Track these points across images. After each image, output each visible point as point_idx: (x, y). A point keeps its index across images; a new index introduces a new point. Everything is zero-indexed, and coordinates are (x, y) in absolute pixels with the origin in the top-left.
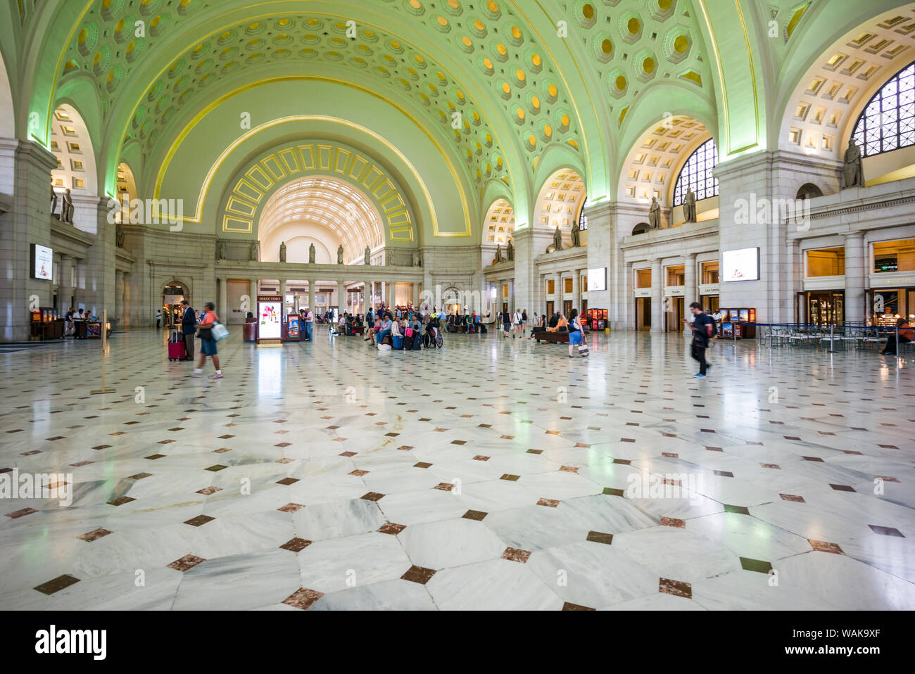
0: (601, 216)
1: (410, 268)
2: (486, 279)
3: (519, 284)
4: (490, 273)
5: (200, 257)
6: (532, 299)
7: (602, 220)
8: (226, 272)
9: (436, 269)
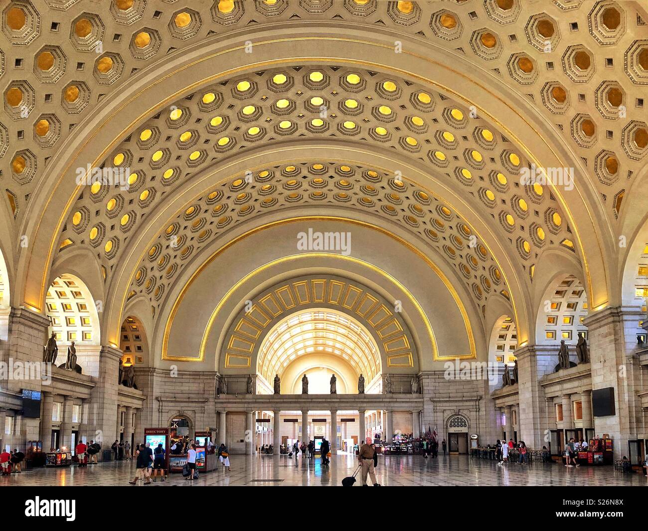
0: (604, 325)
1: (408, 396)
2: (495, 404)
3: (524, 410)
4: (498, 398)
5: (202, 392)
6: (539, 426)
7: (605, 330)
8: (225, 405)
9: (437, 395)
